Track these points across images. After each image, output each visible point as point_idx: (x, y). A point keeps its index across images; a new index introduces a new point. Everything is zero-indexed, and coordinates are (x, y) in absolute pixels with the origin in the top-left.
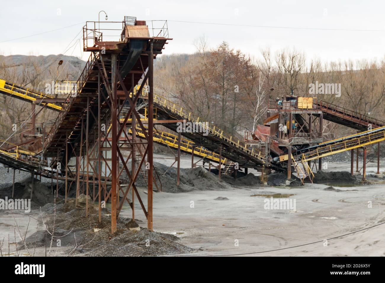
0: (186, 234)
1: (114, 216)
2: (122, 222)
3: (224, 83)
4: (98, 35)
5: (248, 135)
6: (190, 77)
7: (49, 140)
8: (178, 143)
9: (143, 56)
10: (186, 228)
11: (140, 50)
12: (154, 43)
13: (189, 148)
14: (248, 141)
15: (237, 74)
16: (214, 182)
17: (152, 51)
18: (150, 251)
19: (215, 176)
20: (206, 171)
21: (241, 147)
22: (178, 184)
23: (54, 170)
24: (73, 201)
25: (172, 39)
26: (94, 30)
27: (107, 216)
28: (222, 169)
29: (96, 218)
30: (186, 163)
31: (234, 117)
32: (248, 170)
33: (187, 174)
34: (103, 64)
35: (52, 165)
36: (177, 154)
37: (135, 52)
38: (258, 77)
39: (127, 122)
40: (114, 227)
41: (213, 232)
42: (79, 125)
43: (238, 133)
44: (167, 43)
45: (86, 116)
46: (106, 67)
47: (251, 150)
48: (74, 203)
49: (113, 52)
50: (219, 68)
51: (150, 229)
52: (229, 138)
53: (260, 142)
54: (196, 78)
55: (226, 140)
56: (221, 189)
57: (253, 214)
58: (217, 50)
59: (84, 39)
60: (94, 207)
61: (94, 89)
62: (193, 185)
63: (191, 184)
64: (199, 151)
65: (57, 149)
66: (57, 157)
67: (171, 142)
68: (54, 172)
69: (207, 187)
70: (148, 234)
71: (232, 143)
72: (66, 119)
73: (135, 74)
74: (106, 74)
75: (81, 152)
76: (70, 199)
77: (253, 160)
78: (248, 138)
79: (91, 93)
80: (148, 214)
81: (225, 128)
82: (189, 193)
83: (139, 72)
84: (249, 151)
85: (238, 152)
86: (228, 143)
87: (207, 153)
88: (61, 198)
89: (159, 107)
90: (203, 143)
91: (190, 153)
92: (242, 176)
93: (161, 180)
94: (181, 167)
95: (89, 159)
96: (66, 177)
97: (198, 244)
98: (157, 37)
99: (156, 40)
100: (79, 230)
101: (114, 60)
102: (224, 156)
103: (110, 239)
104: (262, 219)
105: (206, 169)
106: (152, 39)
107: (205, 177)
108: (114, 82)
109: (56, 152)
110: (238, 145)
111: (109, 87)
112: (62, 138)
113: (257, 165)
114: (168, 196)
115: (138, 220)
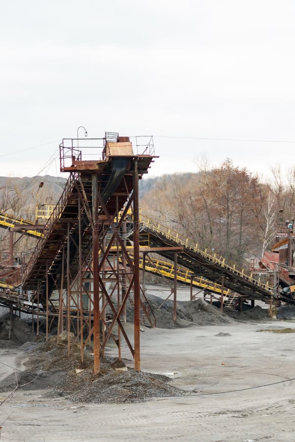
0: (180, 374)
1: (97, 355)
2: (108, 362)
3: (229, 205)
4: (76, 153)
5: (254, 263)
6: (191, 198)
7: (28, 271)
8: (175, 273)
9: (127, 176)
10: (180, 368)
11: (123, 169)
12: (138, 161)
13: (188, 278)
14: (255, 270)
15: (242, 194)
16: (215, 316)
17: (136, 171)
18: (136, 394)
19: (217, 309)
20: (207, 304)
21: (246, 276)
22: (175, 318)
23: (35, 304)
24: (55, 339)
25: (158, 157)
26: (72, 149)
27: (92, 355)
28: (225, 302)
29: (78, 358)
30: (184, 295)
31: (240, 243)
32: (255, 302)
33: (185, 307)
34: (82, 186)
35: (33, 299)
36: (173, 285)
37: (118, 172)
38: (267, 196)
39: (111, 250)
40: (97, 367)
41: (211, 372)
42: (61, 254)
43: (246, 261)
44: (153, 162)
45: (66, 244)
46: (86, 189)
47: (257, 279)
48: (56, 341)
49: (93, 172)
50: (223, 187)
51: (137, 370)
52: (233, 267)
53: (268, 270)
54: (197, 200)
55: (229, 269)
56: (223, 324)
57: (256, 351)
58: (220, 168)
59: (61, 158)
60: (78, 346)
61: (74, 213)
62: (192, 320)
63: (190, 318)
64: (199, 282)
65: (37, 281)
66: (37, 290)
67: (167, 272)
68: (35, 307)
69: (208, 322)
70: (135, 375)
71: (236, 272)
72: (46, 247)
73: (119, 196)
74: (85, 197)
75: (62, 285)
76: (52, 336)
77: (260, 291)
78: (255, 266)
79: (71, 219)
80: (135, 352)
81: (231, 255)
82: (186, 328)
83: (124, 194)
84: (255, 280)
85: (243, 282)
86: (231, 272)
87: (208, 284)
88: (42, 335)
89: (151, 232)
90: (202, 273)
91: (188, 284)
92: (248, 309)
93: (155, 315)
94: (177, 300)
95: (70, 292)
96: (48, 312)
97: (192, 385)
98: (142, 155)
99: (140, 158)
100: (60, 371)
101: (94, 181)
102: (227, 286)
103: (93, 380)
104: (267, 357)
105: (208, 301)
106: (136, 157)
107: (206, 311)
108: (95, 205)
109: (36, 284)
110: (242, 274)
111: (90, 211)
112: (42, 269)
113: (265, 296)
114: (163, 333)
115: (127, 360)
